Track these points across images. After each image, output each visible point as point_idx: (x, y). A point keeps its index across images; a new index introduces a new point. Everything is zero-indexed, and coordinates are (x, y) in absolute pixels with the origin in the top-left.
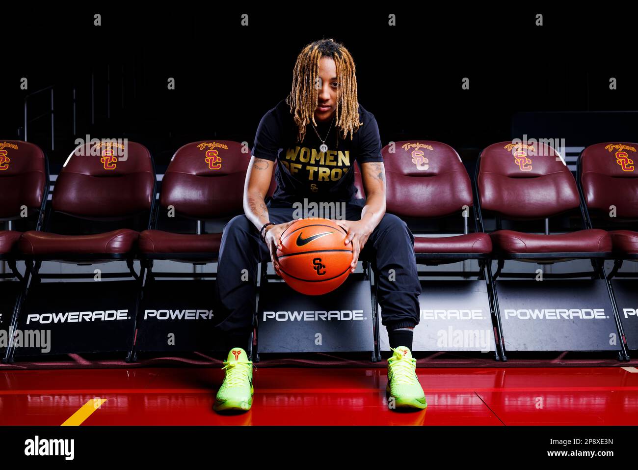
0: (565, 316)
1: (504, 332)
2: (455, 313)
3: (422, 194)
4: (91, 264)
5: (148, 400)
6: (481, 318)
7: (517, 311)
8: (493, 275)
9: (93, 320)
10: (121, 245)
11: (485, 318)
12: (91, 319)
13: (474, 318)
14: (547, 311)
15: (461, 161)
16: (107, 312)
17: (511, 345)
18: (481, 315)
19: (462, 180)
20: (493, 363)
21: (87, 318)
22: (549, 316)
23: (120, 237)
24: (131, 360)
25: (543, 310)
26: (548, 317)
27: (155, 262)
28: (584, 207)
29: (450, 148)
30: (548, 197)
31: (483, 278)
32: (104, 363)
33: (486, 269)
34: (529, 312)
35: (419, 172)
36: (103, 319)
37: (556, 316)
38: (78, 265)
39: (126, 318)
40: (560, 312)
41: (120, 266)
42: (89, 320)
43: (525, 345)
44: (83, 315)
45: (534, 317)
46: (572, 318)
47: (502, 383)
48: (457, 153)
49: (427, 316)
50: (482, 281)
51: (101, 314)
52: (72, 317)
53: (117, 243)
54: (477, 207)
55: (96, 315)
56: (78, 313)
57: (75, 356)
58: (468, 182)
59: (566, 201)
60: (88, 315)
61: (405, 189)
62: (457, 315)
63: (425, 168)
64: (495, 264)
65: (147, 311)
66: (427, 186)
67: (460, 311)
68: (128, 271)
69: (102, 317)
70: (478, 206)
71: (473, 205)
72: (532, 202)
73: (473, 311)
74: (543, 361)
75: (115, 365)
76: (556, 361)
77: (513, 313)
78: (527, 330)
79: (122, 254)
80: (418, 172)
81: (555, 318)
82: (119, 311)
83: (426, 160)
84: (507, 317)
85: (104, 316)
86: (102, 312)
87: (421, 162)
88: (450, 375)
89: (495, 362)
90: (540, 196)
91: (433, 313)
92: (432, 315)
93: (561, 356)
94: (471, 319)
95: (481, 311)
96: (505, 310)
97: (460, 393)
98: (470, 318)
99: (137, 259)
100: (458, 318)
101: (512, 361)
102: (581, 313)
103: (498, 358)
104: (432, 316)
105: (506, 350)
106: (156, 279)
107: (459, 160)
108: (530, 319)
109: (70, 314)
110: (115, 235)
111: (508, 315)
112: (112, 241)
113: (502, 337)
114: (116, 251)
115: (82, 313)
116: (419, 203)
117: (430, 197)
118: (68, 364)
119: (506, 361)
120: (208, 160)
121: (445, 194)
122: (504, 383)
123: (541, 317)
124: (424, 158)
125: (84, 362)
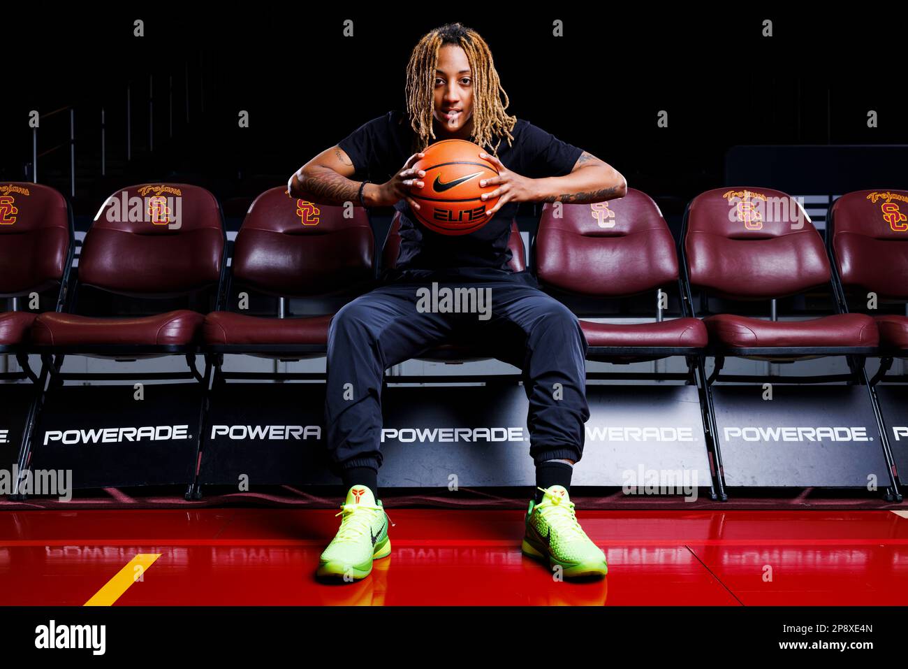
0: (810, 437)
1: (723, 459)
2: (654, 432)
3: (606, 263)
4: (135, 360)
5: (217, 554)
6: (691, 439)
7: (741, 429)
8: (707, 379)
9: (138, 439)
10: (179, 333)
11: (696, 439)
12: (135, 438)
13: (680, 439)
14: (784, 429)
15: (661, 215)
16: (159, 428)
17: (733, 478)
18: (690, 434)
19: (663, 242)
20: (709, 504)
21: (130, 437)
22: (788, 437)
23: (177, 321)
24: (193, 497)
25: (779, 429)
26: (785, 439)
27: (226, 357)
28: (837, 282)
29: (644, 196)
30: (785, 268)
31: (693, 382)
32: (154, 501)
33: (697, 370)
34: (759, 431)
35: (602, 230)
36: (152, 439)
37: (797, 436)
38: (116, 361)
39: (185, 437)
40: (803, 432)
41: (177, 363)
42: (132, 440)
43: (753, 477)
44: (124, 432)
45: (767, 438)
46: (819, 439)
47: (720, 532)
48: (655, 204)
49: (614, 437)
50: (692, 387)
51: (150, 431)
52: (108, 435)
53: (173, 330)
54: (684, 280)
55: (143, 432)
56: (116, 430)
57: (112, 490)
58: (671, 244)
59: (811, 274)
60: (132, 432)
61: (583, 256)
62: (657, 435)
63: (610, 226)
64: (710, 362)
65: (215, 428)
66: (613, 250)
67: (661, 429)
68: (188, 369)
69: (151, 435)
70: (686, 281)
71: (678, 278)
72: (762, 274)
73: (679, 429)
74: (780, 501)
75: (171, 504)
76: (797, 501)
77: (736, 432)
78: (756, 457)
79: (180, 346)
80: (599, 230)
81: (796, 439)
82: (175, 427)
83: (612, 214)
84: (727, 439)
85: (154, 433)
86: (151, 428)
87: (605, 216)
88: (648, 521)
89: (710, 502)
90: (774, 266)
91: (623, 432)
92: (621, 434)
93: (805, 494)
94: (677, 440)
95: (690, 429)
96: (725, 428)
97: (660, 547)
98: (675, 438)
99: (201, 353)
100: (658, 439)
101: (735, 501)
102: (834, 434)
103: (714, 496)
104: (620, 437)
105: (727, 485)
106: (228, 381)
107: (659, 215)
108: (760, 441)
109: (106, 430)
110: (170, 319)
111: (729, 435)
112: (166, 327)
113: (721, 466)
114: (172, 342)
115: (122, 430)
116: (601, 275)
117: (617, 266)
118: (103, 502)
119: (726, 501)
120: (300, 212)
121: (639, 263)
122: (722, 533)
123: (776, 438)
124: (608, 211)
125: (126, 500)
